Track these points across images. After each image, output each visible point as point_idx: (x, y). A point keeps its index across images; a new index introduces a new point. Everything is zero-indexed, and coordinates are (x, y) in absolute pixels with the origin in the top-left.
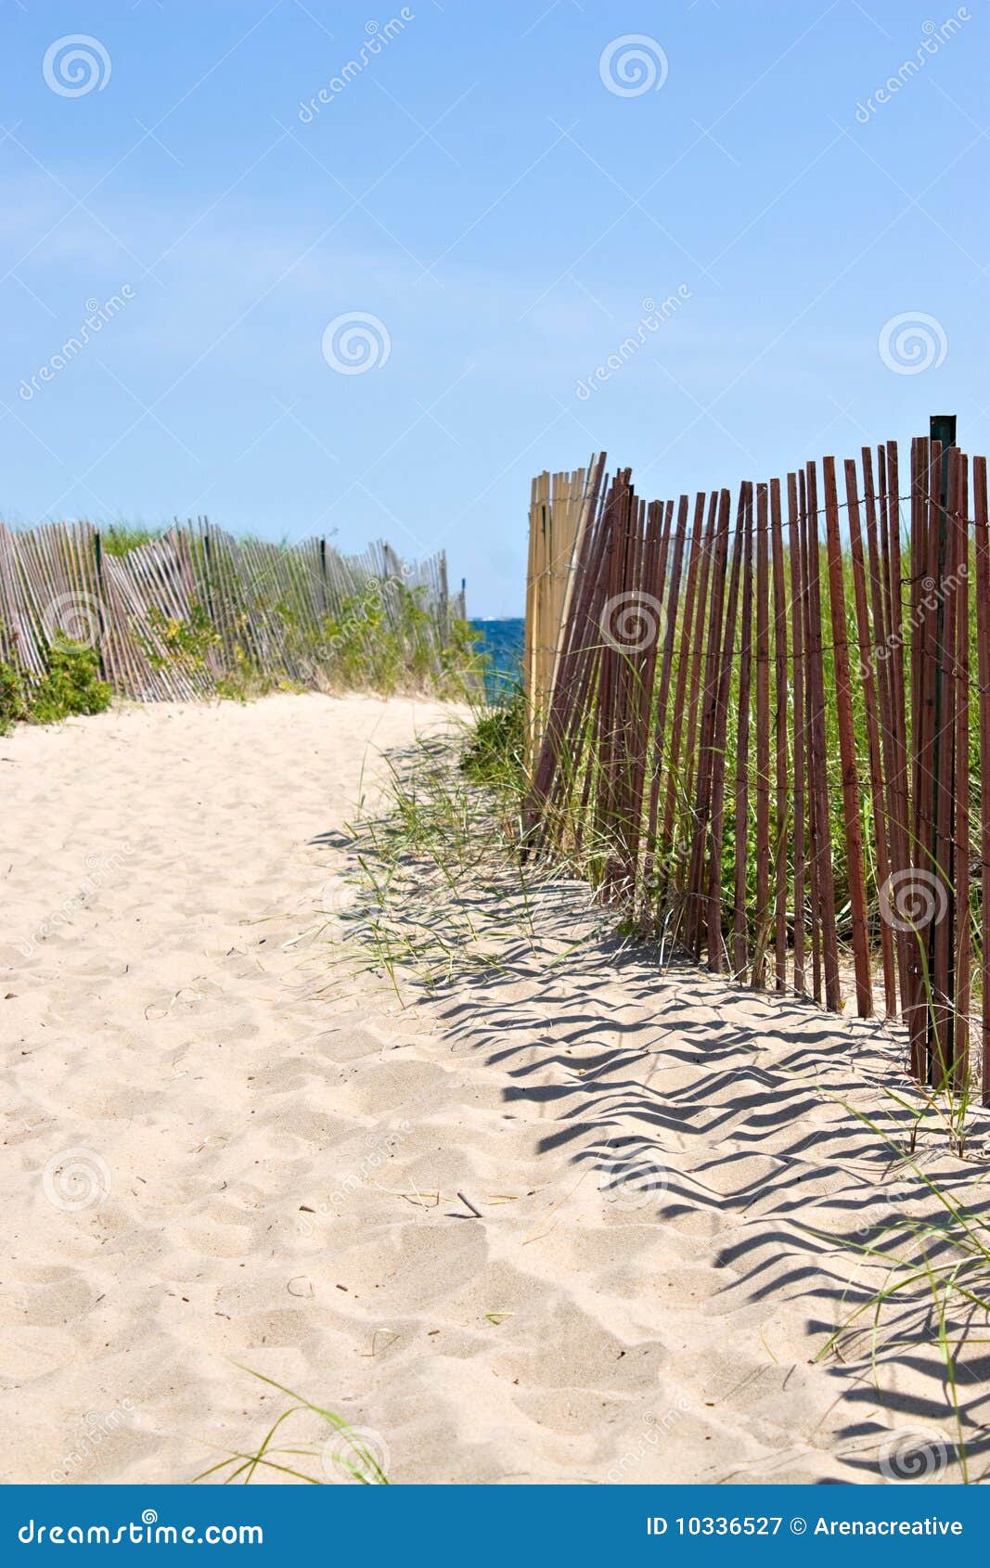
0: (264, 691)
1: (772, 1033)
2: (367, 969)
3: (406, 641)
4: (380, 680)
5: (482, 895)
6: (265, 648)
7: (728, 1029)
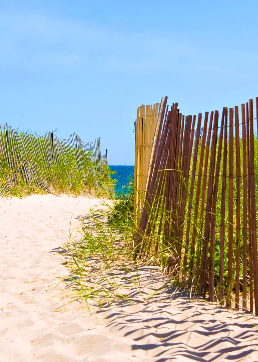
0: (29, 193)
1: (235, 324)
2: (76, 300)
3: (84, 173)
4: (74, 189)
5: (119, 272)
6: (29, 175)
7: (217, 323)
